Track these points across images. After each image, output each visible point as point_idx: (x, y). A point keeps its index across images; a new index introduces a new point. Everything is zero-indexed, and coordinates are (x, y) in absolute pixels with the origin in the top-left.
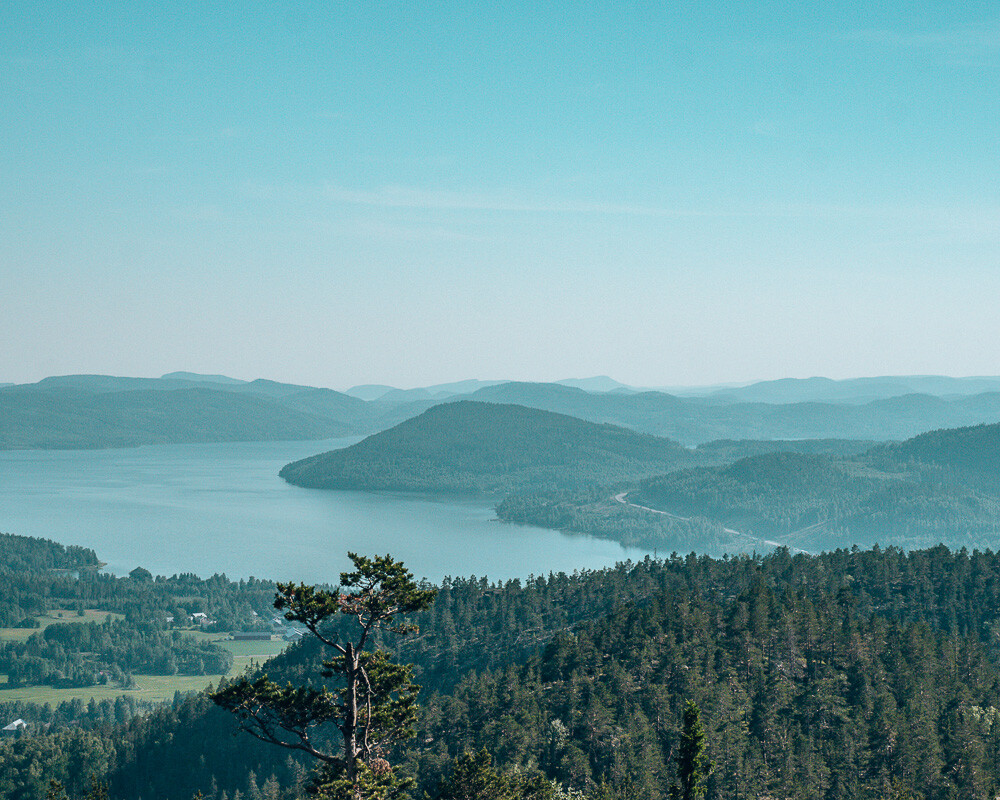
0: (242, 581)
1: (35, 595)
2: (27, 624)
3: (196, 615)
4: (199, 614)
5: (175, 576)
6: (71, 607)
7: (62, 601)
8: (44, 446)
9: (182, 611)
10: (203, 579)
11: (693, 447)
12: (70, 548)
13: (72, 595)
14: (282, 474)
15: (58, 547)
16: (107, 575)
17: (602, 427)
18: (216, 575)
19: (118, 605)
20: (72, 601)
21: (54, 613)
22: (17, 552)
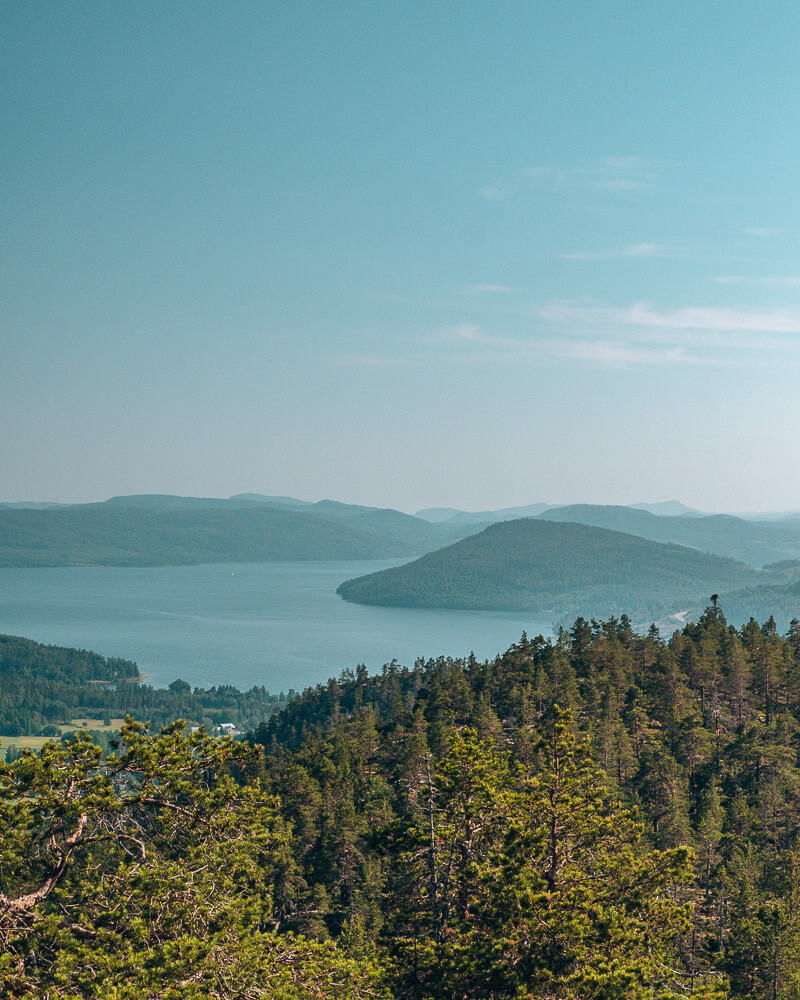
0: (282, 695)
1: (59, 703)
2: (49, 732)
3: (224, 725)
4: (227, 725)
5: (214, 688)
6: (98, 717)
7: (90, 710)
8: (104, 563)
9: (209, 721)
10: (243, 691)
11: (759, 569)
12: (111, 660)
13: (100, 704)
14: (339, 591)
15: (99, 658)
16: (144, 687)
17: (664, 546)
18: (255, 689)
19: (147, 715)
20: (100, 710)
21: (79, 722)
22: (57, 663)
